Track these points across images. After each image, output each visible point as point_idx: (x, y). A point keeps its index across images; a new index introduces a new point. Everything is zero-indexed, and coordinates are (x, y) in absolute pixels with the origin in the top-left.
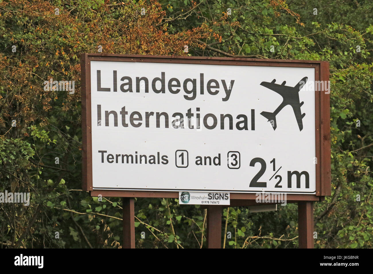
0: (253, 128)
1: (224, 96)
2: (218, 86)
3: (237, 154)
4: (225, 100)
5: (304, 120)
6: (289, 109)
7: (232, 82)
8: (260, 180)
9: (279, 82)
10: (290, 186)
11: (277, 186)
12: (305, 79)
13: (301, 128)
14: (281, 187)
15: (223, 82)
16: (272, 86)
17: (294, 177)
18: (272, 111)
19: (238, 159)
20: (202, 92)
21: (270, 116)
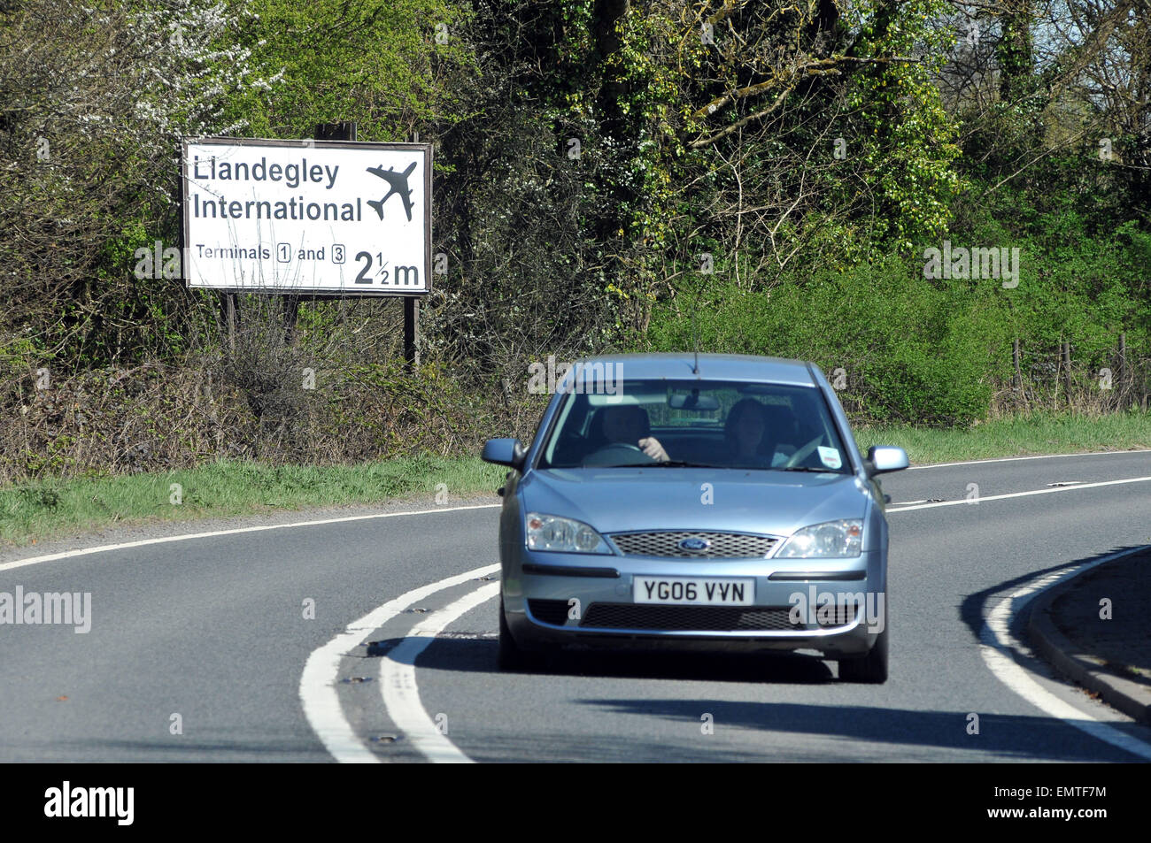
0: (359, 219)
1: (329, 183)
2: (321, 173)
3: (342, 247)
4: (329, 187)
5: (413, 210)
6: (397, 197)
7: (337, 168)
8: (365, 277)
9: (386, 168)
10: (397, 282)
11: (383, 283)
12: (413, 166)
13: (410, 218)
14: (387, 283)
15: (327, 168)
16: (378, 172)
17: (402, 273)
18: (379, 199)
19: (342, 253)
20: (305, 180)
21: (378, 206)
